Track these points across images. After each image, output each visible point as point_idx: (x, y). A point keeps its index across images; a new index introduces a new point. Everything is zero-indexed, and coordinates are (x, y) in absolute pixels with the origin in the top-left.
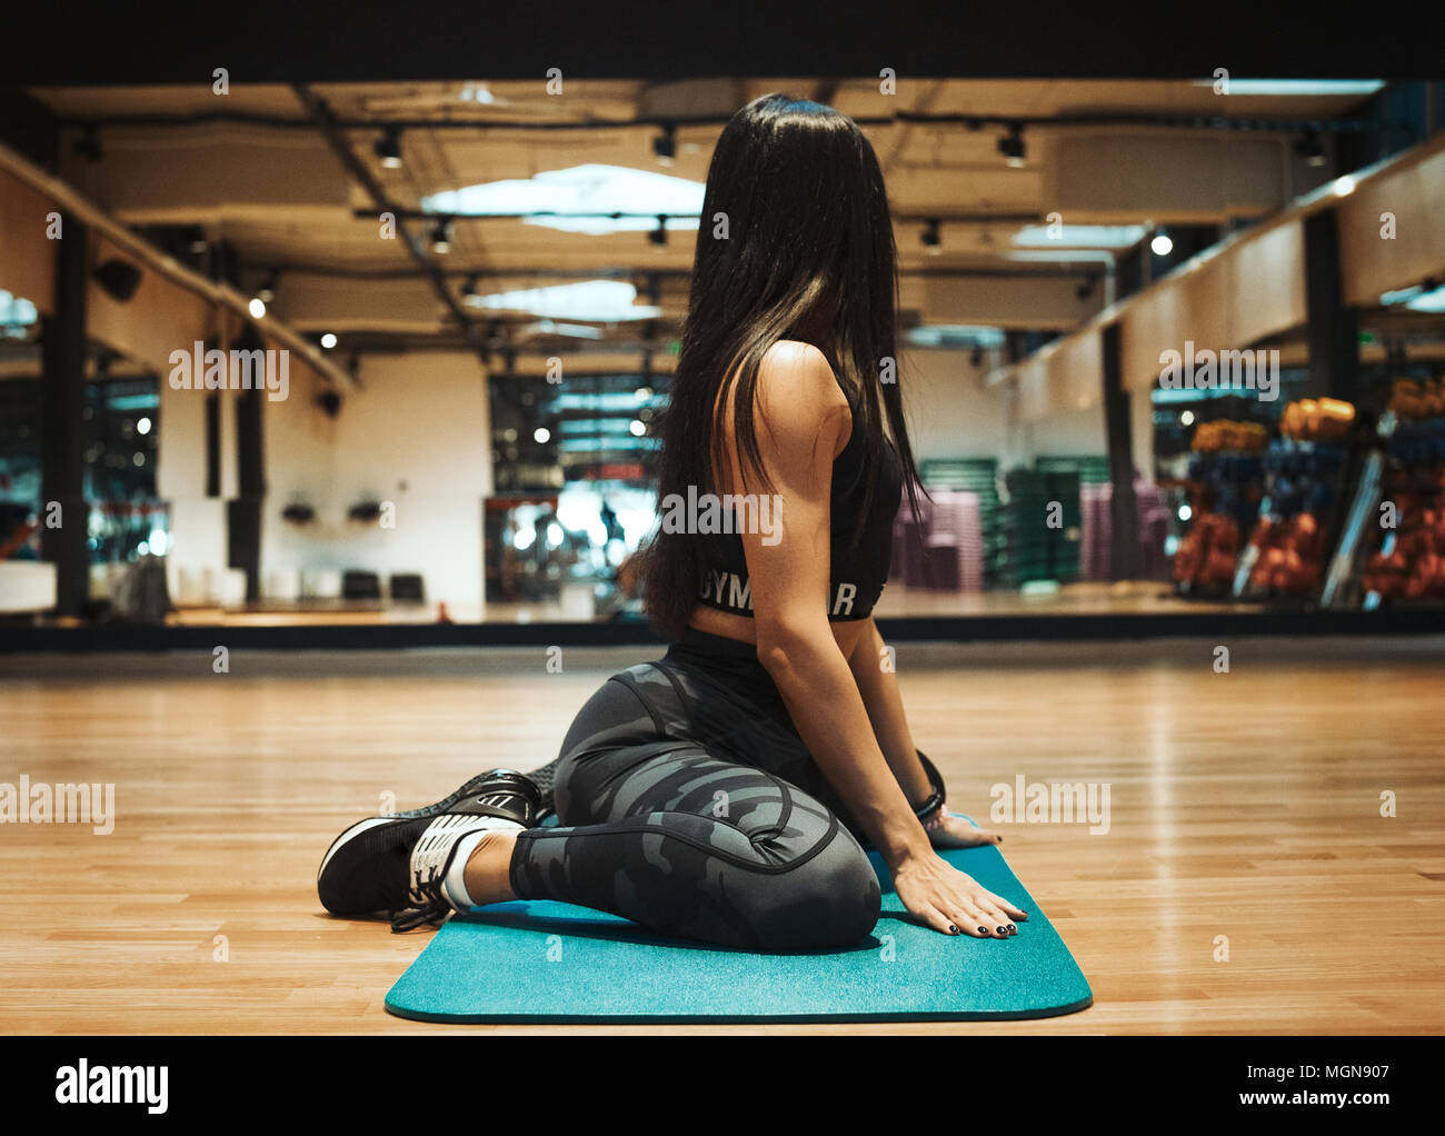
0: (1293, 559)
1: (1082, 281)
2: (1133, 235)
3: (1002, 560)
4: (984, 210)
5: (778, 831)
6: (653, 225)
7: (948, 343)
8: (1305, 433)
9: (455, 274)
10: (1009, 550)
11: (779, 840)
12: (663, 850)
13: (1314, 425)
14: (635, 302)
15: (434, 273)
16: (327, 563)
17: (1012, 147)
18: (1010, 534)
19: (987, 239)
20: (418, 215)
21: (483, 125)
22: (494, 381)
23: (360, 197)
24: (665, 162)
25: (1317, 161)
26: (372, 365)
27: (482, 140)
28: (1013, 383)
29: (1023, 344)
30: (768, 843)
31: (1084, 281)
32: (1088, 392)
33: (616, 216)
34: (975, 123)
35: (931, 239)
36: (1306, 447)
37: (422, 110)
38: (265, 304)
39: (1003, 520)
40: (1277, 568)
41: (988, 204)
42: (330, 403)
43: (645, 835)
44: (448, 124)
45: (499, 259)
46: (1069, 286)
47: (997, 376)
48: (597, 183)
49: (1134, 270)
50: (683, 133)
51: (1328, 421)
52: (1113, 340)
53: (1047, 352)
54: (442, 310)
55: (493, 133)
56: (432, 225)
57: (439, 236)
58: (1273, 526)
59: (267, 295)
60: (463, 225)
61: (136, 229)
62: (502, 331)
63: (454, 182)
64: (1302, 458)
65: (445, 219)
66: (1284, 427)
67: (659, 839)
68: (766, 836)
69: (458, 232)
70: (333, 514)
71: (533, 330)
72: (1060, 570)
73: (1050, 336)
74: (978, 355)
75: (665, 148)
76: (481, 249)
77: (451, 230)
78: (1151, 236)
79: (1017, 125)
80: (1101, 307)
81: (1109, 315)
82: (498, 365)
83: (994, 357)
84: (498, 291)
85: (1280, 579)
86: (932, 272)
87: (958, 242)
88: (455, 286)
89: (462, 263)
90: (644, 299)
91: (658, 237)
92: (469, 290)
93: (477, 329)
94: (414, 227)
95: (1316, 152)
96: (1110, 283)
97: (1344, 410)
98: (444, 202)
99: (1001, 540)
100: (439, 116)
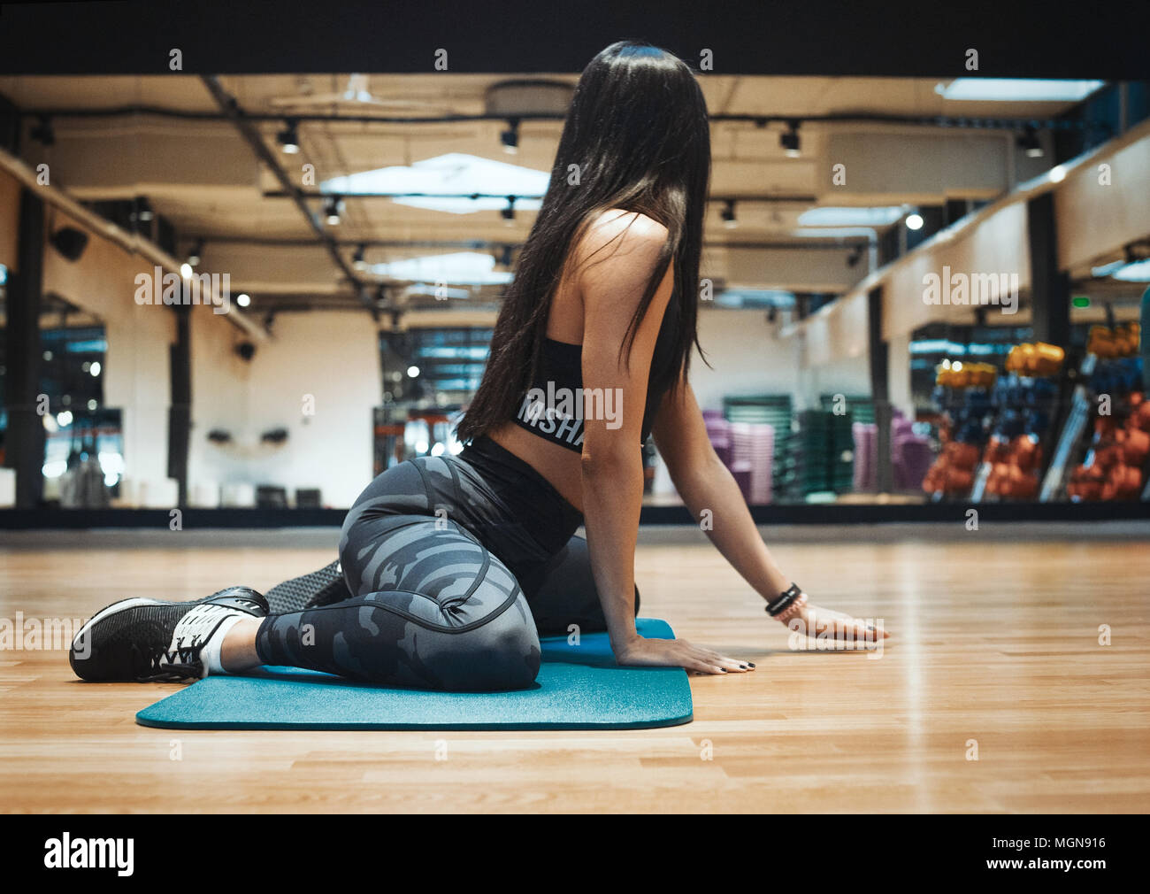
0: (1015, 472)
1: (852, 252)
2: (893, 215)
3: (790, 477)
4: (773, 193)
5: (463, 601)
6: (504, 204)
7: (750, 304)
8: (1026, 371)
9: (348, 243)
10: (796, 469)
11: (463, 607)
12: (374, 618)
13: (1032, 364)
14: (494, 270)
15: (330, 242)
16: (243, 478)
17: (790, 141)
18: (797, 456)
19: (776, 218)
20: (317, 195)
21: (366, 120)
22: (383, 335)
23: (270, 181)
24: (510, 150)
25: (1035, 153)
26: (285, 321)
27: (365, 133)
28: (802, 335)
29: (808, 304)
30: (455, 610)
31: (854, 251)
32: (858, 343)
33: (475, 197)
34: (762, 121)
35: (728, 216)
36: (1027, 382)
37: (316, 106)
38: (193, 267)
39: (794, 446)
40: (1002, 480)
41: (776, 188)
42: (246, 351)
43: (362, 607)
44: (335, 118)
45: (383, 233)
46: (842, 256)
47: (789, 330)
48: (461, 168)
49: (893, 243)
50: (526, 127)
51: (1044, 362)
52: (877, 299)
53: (827, 310)
54: (339, 274)
55: (373, 127)
56: (328, 202)
57: (332, 211)
58: (1001, 445)
59: (194, 260)
60: (352, 202)
61: (85, 203)
62: (388, 294)
63: (345, 168)
64: (1024, 392)
65: (337, 197)
66: (1010, 365)
67: (371, 610)
68: (453, 604)
69: (348, 208)
70: (248, 438)
71: (411, 291)
72: (837, 484)
73: (829, 298)
74: (773, 314)
75: (510, 139)
76: (369, 225)
77: (342, 206)
78: (906, 215)
79: (795, 122)
80: (865, 274)
81: (873, 280)
82: (386, 322)
83: (786, 316)
84: (384, 260)
85: (1006, 488)
86: (732, 245)
87: (751, 220)
88: (347, 254)
89: (354, 235)
90: (501, 267)
91: (508, 214)
92: (358, 258)
93: (368, 292)
94: (314, 206)
95: (1035, 145)
96: (873, 254)
97: (1056, 353)
98: (338, 184)
99: (790, 462)
100: (328, 112)
